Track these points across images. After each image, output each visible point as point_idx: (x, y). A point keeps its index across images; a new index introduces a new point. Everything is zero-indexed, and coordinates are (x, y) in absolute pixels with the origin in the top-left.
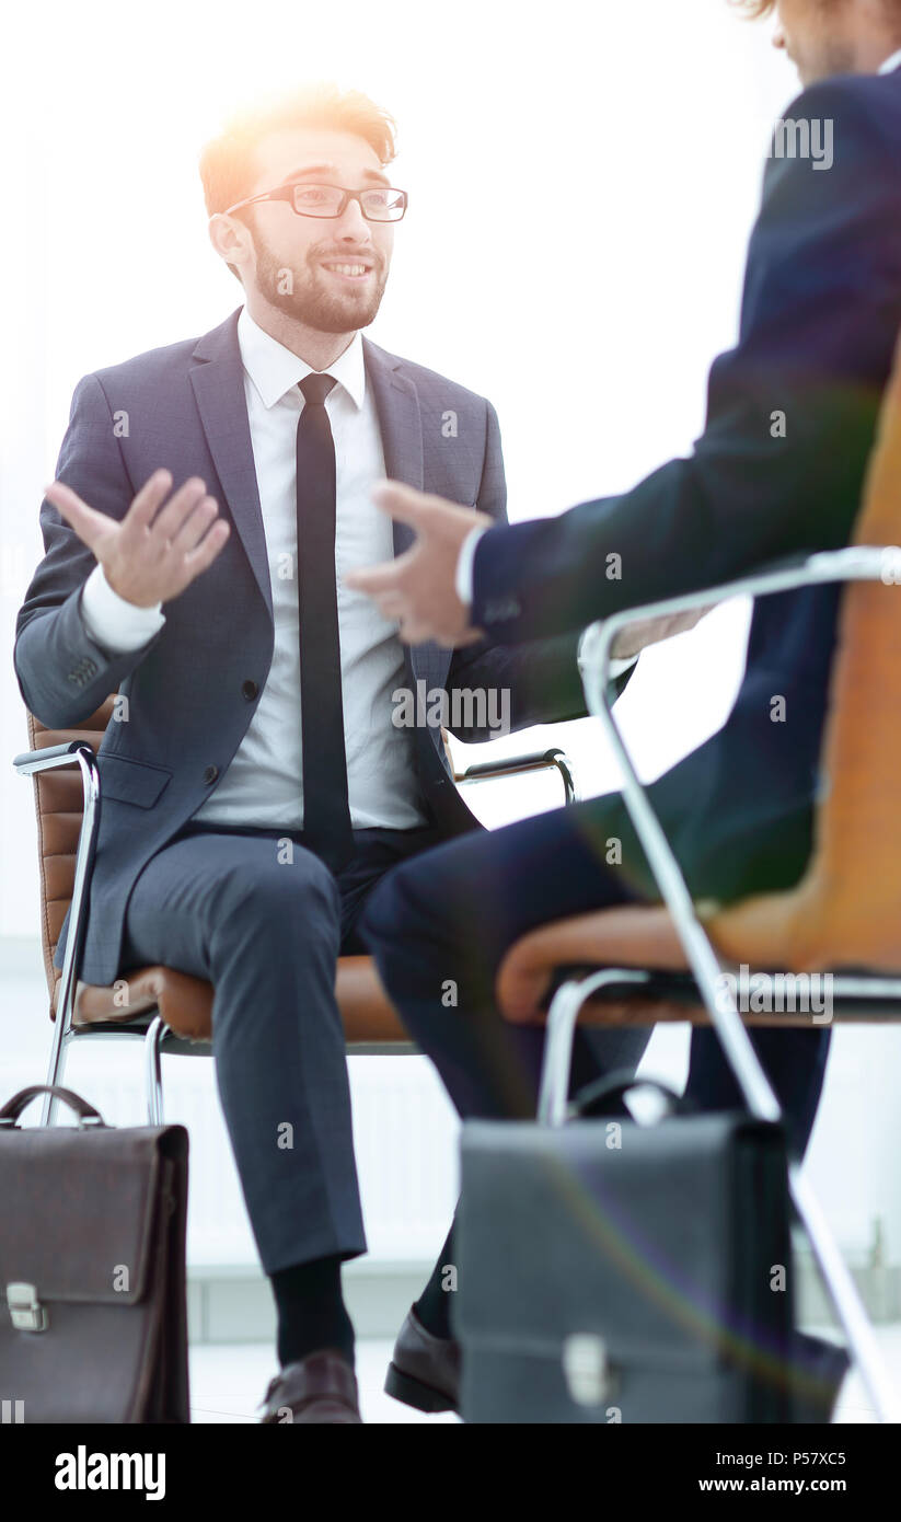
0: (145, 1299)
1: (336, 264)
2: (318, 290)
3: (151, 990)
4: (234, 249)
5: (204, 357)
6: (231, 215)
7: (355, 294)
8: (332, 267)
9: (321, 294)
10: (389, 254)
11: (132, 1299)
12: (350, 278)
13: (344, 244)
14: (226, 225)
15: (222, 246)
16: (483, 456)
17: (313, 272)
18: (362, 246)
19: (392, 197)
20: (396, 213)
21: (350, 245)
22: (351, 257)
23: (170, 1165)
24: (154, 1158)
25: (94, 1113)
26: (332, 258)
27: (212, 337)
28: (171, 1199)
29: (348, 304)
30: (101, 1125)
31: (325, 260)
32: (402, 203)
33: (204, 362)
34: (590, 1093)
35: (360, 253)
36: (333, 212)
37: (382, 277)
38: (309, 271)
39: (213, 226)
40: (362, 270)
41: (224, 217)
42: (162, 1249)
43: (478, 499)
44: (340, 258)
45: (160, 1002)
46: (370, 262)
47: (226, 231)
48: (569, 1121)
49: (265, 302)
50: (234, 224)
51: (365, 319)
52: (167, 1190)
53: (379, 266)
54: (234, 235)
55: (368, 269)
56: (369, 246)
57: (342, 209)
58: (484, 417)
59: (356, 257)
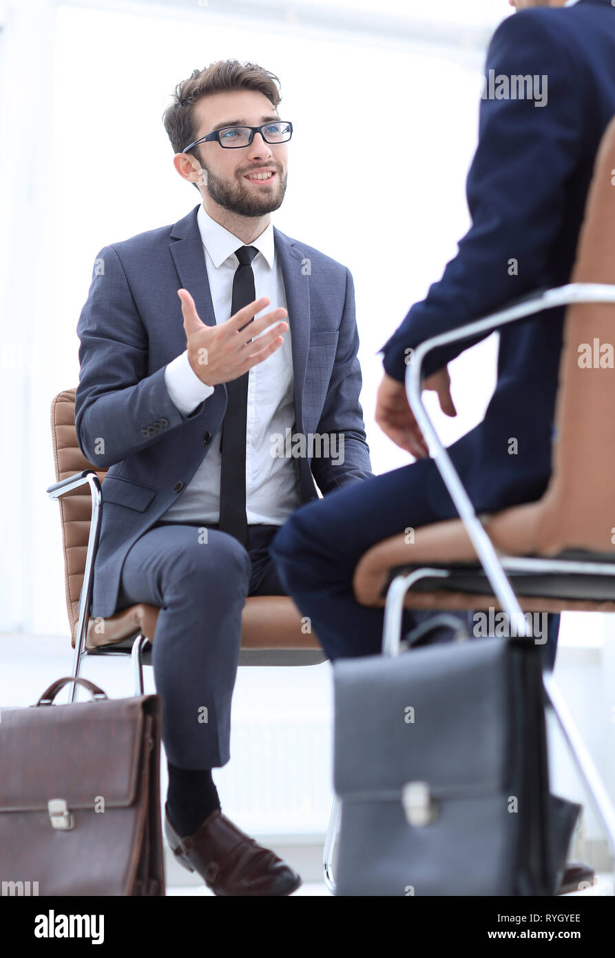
0: (135, 803)
1: (252, 174)
2: (244, 192)
3: (136, 617)
4: (191, 173)
5: (178, 237)
6: (186, 152)
7: (267, 190)
8: (251, 177)
9: (246, 195)
10: (286, 162)
11: (127, 802)
12: (263, 182)
13: (256, 161)
14: (185, 159)
15: (184, 173)
16: (344, 301)
17: (240, 183)
18: (267, 160)
19: (283, 127)
20: (287, 135)
21: (260, 162)
22: (262, 168)
23: (150, 719)
24: (140, 715)
25: (101, 692)
26: (250, 172)
27: (182, 224)
28: (150, 741)
29: (263, 197)
30: (106, 698)
31: (246, 173)
32: (290, 129)
33: (178, 240)
34: (414, 635)
35: (266, 165)
36: (247, 143)
37: (283, 177)
38: (237, 182)
39: (176, 161)
40: (269, 175)
41: (183, 155)
42: (146, 771)
43: (340, 327)
44: (255, 170)
45: (142, 624)
46: (274, 169)
47: (185, 163)
48: (402, 653)
49: (214, 203)
50: (190, 158)
51: (274, 206)
52: (148, 735)
53: (280, 170)
54: (191, 165)
55: (273, 173)
56: (272, 159)
57: (251, 139)
58: (345, 277)
59: (264, 168)
